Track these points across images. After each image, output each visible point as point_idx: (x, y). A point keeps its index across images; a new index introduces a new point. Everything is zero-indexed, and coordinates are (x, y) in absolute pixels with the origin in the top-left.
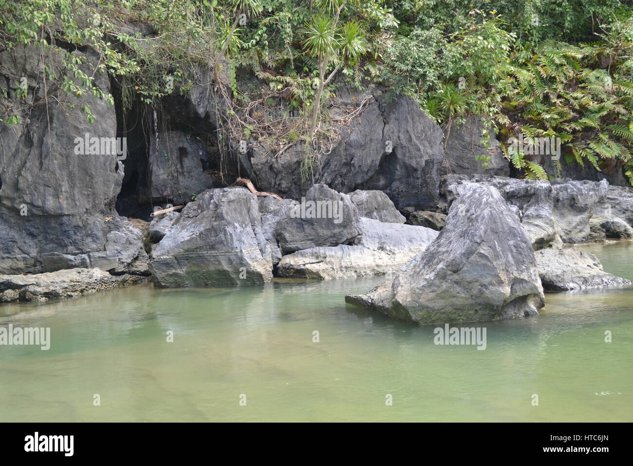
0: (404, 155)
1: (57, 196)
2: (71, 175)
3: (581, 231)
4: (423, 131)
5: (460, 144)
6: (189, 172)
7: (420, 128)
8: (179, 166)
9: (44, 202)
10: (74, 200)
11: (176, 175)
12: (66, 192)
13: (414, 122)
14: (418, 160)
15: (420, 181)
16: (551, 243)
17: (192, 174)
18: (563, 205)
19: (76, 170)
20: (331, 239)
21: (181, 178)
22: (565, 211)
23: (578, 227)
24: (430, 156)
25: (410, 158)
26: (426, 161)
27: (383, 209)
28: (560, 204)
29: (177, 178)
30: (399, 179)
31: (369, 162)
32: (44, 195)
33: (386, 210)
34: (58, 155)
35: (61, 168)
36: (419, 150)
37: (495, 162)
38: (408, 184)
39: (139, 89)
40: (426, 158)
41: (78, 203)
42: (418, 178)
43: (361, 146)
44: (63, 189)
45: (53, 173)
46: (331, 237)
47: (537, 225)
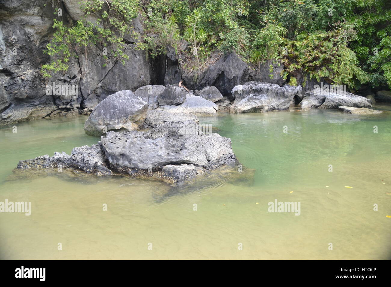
0: (227, 74)
1: (116, 86)
2: (120, 80)
3: (284, 106)
4: (237, 66)
5: (265, 70)
6: (176, 79)
7: (235, 64)
8: (173, 77)
9: (112, 88)
10: (120, 87)
11: (171, 79)
12: (118, 85)
13: (233, 62)
14: (231, 76)
15: (233, 84)
16: (261, 109)
17: (177, 79)
18: (280, 95)
19: (122, 79)
20: (171, 103)
21: (173, 80)
22: (281, 97)
23: (283, 104)
24: (236, 75)
25: (229, 75)
26: (234, 77)
27: (214, 93)
28: (279, 94)
29: (172, 80)
30: (227, 83)
31: (213, 76)
32: (112, 86)
33: (216, 93)
34: (117, 75)
35: (118, 78)
36: (232, 72)
37: (277, 77)
38: (229, 85)
39: (151, 54)
40: (234, 75)
41: (121, 88)
42: (232, 83)
43: (213, 71)
44: (117, 84)
45: (115, 80)
46: (170, 102)
47: (255, 102)
